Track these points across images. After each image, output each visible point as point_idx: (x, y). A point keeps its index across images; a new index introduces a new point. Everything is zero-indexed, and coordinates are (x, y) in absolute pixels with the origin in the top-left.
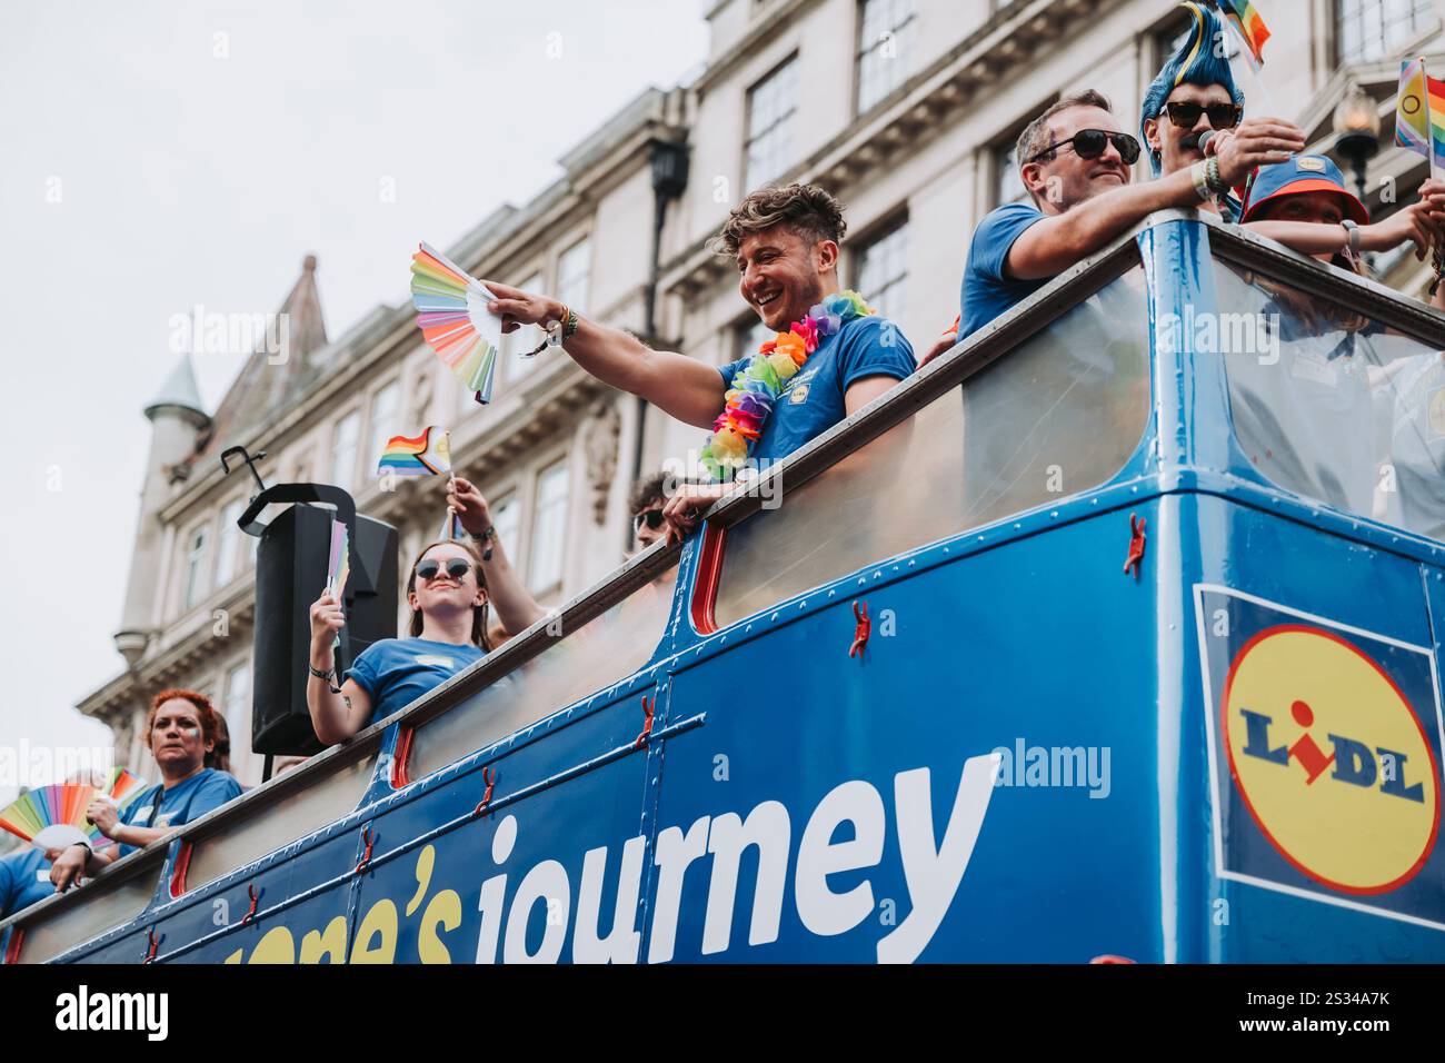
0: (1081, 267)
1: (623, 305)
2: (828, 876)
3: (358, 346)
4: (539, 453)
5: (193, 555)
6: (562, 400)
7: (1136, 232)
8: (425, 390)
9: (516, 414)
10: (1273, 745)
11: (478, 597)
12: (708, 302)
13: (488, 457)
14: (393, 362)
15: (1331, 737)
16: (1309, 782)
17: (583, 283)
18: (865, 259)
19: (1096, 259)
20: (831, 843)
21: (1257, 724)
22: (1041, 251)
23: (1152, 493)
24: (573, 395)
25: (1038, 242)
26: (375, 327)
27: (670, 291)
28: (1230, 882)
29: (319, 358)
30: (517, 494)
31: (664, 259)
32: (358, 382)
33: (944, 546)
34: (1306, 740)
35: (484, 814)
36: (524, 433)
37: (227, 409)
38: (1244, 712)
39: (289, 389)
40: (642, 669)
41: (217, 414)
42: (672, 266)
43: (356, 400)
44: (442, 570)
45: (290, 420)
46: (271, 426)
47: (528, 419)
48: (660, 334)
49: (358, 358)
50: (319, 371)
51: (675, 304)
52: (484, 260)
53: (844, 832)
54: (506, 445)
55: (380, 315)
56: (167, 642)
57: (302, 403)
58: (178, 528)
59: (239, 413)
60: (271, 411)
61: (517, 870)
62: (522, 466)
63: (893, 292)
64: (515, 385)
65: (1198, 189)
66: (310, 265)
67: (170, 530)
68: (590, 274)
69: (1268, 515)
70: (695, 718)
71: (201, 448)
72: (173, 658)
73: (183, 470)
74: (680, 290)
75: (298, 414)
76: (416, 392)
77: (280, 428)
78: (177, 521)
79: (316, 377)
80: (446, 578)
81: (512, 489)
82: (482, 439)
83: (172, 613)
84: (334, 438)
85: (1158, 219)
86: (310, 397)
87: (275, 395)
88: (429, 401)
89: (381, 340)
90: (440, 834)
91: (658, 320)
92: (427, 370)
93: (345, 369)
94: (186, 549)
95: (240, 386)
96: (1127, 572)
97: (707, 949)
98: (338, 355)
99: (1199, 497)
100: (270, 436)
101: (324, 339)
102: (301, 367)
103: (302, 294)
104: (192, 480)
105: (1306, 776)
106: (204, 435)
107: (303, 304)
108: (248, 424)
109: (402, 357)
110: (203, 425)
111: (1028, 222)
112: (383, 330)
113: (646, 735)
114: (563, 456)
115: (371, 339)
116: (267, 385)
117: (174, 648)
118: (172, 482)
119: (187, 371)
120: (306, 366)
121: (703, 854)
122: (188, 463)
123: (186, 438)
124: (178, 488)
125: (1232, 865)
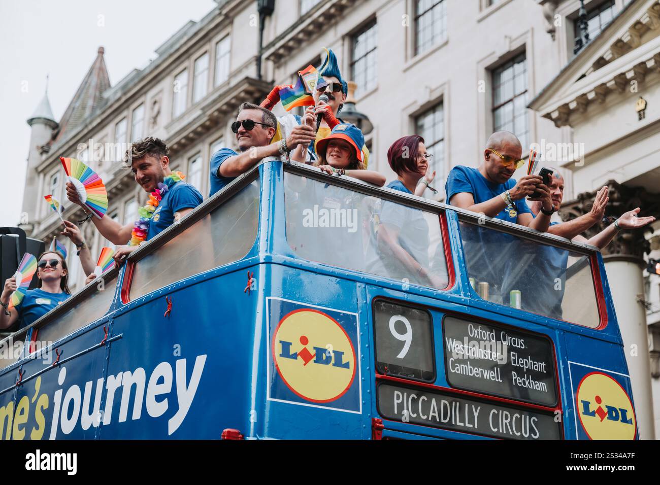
0: (242, 176)
1: (246, 66)
2: (156, 396)
3: (125, 88)
4: (210, 135)
5: (52, 187)
6: (219, 110)
7: (259, 165)
8: (156, 107)
9: (199, 117)
10: (292, 352)
11: (64, 273)
12: (286, 63)
13: (186, 138)
14: (141, 96)
15: (315, 348)
16: (305, 365)
17: (228, 56)
18: (357, 41)
19: (247, 174)
20: (157, 384)
21: (286, 346)
22: (229, 169)
23: (257, 263)
24: (225, 108)
25: (228, 165)
26: (132, 79)
27: (268, 59)
28: (271, 401)
29: (107, 94)
30: (201, 154)
31: (265, 44)
32: (125, 106)
33: (194, 278)
34: (305, 350)
35: (56, 366)
36: (203, 126)
37: (65, 119)
38: (281, 342)
39: (93, 109)
40: (105, 315)
41: (61, 121)
42: (268, 47)
43: (125, 113)
44: (48, 264)
45: (95, 124)
46: (86, 126)
47: (205, 119)
48: (264, 79)
49: (125, 94)
50: (107, 100)
51: (270, 64)
52: (181, 46)
53: (161, 381)
54: (194, 132)
55: (135, 73)
56: (42, 227)
57: (99, 116)
58: (45, 175)
59: (71, 121)
60: (86, 119)
61: (65, 388)
62: (203, 141)
63: (370, 56)
64: (199, 104)
65: (280, 150)
66: (101, 51)
67: (42, 175)
68: (230, 51)
69: (297, 269)
70: (119, 335)
71: (54, 137)
72: (46, 234)
73: (46, 148)
74: (272, 58)
75: (99, 120)
76: (152, 109)
77: (90, 127)
78: (44, 171)
79: (106, 103)
80: (49, 267)
81: (199, 152)
82: (184, 129)
83: (44, 214)
84: (115, 132)
85: (266, 160)
86: (103, 113)
87: (88, 112)
88: (159, 113)
89: (135, 85)
90: (43, 372)
91: (262, 72)
92: (157, 98)
93: (119, 99)
94: (49, 184)
95: (71, 108)
96: (245, 292)
97: (120, 421)
98: (116, 93)
99: (272, 265)
100: (86, 131)
101: (109, 86)
102: (99, 99)
103: (98, 65)
104: (51, 153)
105: (304, 362)
106: (56, 131)
107: (99, 69)
108: (76, 126)
109: (146, 93)
110: (55, 128)
111: (226, 157)
112: (136, 80)
113: (105, 340)
114: (221, 136)
115: (130, 85)
116: (84, 108)
117: (46, 230)
118: (41, 154)
119: (47, 103)
120: (101, 98)
121: (120, 386)
122: (48, 144)
123: (48, 133)
124: (45, 156)
125: (272, 396)
